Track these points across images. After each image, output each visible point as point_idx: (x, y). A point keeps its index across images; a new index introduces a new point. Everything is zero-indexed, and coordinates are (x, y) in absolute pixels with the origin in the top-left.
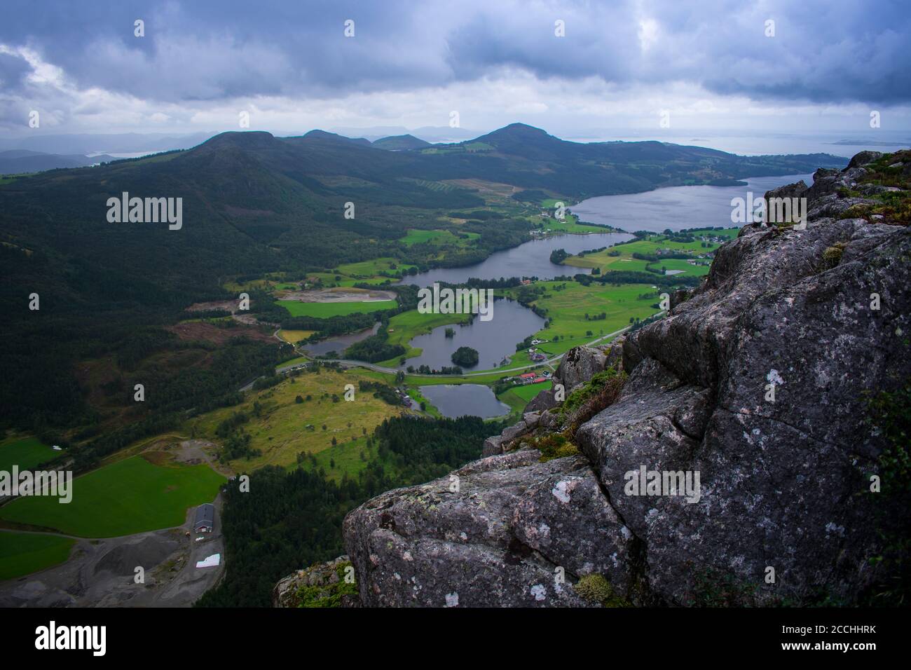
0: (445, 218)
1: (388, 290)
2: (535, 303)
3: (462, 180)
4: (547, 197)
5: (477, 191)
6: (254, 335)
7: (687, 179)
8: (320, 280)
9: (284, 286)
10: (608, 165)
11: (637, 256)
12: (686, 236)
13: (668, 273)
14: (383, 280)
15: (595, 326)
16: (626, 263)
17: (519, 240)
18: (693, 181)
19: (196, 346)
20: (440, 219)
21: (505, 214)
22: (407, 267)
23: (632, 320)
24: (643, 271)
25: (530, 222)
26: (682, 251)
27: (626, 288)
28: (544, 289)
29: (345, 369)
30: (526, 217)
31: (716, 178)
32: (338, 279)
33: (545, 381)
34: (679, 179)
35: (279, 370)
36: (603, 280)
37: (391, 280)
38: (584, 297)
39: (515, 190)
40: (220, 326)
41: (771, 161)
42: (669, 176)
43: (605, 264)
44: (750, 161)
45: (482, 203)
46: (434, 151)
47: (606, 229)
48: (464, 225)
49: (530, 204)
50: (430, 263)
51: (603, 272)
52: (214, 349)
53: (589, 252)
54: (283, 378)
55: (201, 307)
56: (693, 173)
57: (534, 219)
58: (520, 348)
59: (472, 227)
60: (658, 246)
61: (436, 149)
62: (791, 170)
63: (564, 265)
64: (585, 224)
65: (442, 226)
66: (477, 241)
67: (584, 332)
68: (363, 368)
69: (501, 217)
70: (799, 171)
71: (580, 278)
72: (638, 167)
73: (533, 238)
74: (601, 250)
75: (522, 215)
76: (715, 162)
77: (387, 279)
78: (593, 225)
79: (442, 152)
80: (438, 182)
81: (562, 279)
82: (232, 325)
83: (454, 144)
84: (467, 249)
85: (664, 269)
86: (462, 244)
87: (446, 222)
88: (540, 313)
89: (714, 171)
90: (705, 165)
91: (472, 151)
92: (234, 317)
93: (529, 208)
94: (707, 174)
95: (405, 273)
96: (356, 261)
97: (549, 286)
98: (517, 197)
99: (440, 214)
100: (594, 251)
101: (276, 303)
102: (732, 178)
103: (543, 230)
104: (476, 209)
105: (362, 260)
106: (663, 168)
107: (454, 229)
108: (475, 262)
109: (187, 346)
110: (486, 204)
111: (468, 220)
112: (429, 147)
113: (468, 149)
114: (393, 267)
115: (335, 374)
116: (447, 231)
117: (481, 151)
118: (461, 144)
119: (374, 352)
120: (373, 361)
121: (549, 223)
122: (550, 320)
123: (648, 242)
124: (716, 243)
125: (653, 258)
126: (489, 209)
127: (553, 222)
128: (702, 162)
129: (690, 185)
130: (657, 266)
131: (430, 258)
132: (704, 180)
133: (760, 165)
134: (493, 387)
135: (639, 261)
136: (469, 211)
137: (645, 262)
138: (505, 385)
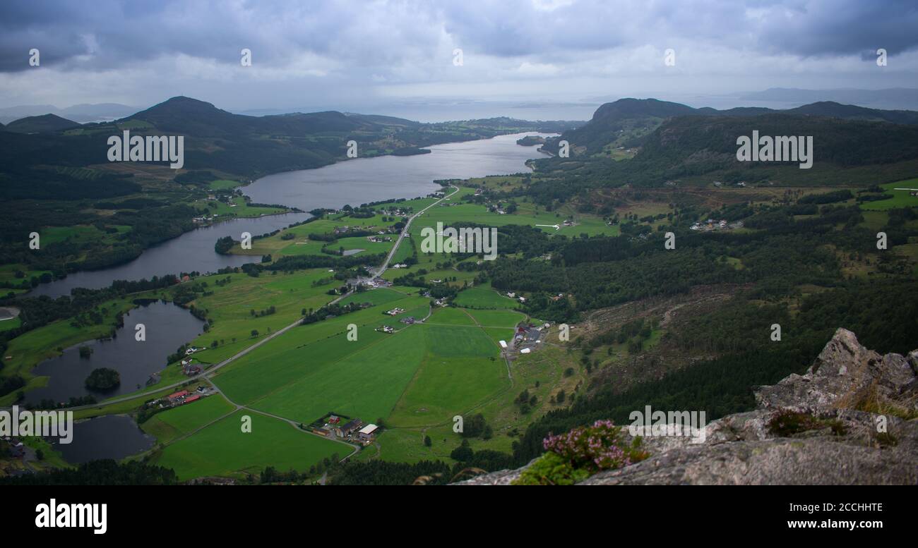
0: (89, 211)
1: (10, 305)
2: (194, 303)
3: (115, 164)
4: (216, 178)
5: (131, 175)
7: (368, 149)
10: (284, 139)
11: (313, 237)
12: (366, 211)
13: (346, 253)
14: (5, 293)
15: (262, 324)
16: (301, 246)
17: (180, 230)
18: (375, 152)
20: (83, 212)
21: (165, 200)
22: (38, 274)
23: (304, 312)
24: (319, 254)
25: (193, 208)
26: (362, 228)
27: (299, 274)
28: (205, 285)
30: (189, 202)
31: (399, 147)
33: (200, 398)
36: (275, 268)
37: (16, 292)
38: (252, 291)
41: (454, 127)
43: (278, 248)
44: (433, 127)
45: (137, 189)
46: (79, 132)
47: (281, 209)
48: (113, 218)
49: (195, 187)
50: (68, 266)
51: (275, 259)
53: (260, 237)
56: (375, 143)
57: (197, 204)
58: (173, 360)
59: (122, 218)
60: (336, 224)
61: (84, 130)
62: (473, 135)
63: (231, 254)
64: (257, 205)
65: (85, 220)
66: (128, 235)
67: (249, 331)
69: (159, 204)
70: (481, 136)
71: (251, 270)
72: (316, 139)
73: (196, 227)
74: (273, 234)
75: (184, 201)
76: (398, 131)
78: (266, 206)
79: (89, 133)
80: (84, 168)
81: (227, 271)
83: (105, 123)
84: (115, 245)
85: (342, 249)
86: (110, 240)
87: (91, 215)
88: (199, 315)
89: (396, 140)
90: (387, 134)
93: (194, 192)
94: (391, 144)
95: (34, 281)
97: (211, 281)
98: (179, 180)
99: (84, 206)
100: (266, 236)
102: (414, 146)
103: (208, 216)
104: (130, 197)
106: (342, 140)
107: (99, 222)
108: (126, 260)
110: (143, 190)
111: (119, 211)
112: (73, 128)
114: (20, 275)
116: (92, 226)
117: (137, 130)
121: (216, 208)
122: (211, 321)
123: (325, 221)
124: (398, 217)
125: (330, 239)
126: (147, 196)
127: (221, 205)
128: (384, 131)
129: (372, 156)
130: (335, 247)
131: (68, 260)
132: (387, 150)
133: (442, 132)
134: (136, 416)
135: (315, 243)
136: (121, 200)
137: (321, 243)
138: (149, 412)
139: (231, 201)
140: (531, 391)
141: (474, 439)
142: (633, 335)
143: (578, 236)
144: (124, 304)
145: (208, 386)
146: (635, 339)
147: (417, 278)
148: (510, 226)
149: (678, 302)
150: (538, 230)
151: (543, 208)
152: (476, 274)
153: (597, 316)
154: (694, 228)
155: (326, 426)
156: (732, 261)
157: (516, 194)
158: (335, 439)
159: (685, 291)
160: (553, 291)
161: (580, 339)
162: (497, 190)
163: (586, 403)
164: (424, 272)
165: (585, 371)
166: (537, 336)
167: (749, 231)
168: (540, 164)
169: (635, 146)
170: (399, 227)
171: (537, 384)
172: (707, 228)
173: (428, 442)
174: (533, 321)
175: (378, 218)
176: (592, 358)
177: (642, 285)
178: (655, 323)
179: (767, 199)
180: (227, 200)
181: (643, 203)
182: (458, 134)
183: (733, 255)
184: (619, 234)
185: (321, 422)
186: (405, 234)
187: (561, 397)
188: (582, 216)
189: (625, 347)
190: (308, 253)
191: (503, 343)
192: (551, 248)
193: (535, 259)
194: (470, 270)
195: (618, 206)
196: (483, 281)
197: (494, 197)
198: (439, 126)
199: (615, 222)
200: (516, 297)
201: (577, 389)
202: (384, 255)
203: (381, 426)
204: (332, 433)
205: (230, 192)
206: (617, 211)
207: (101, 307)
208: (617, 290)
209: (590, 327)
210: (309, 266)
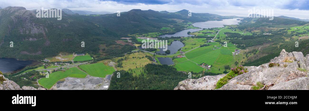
0: (169, 25)
1: (156, 38)
2: (183, 41)
3: (174, 19)
4: (189, 22)
5: (176, 21)
6: (130, 44)
8: (145, 35)
9: (138, 36)
10: (200, 17)
11: (203, 33)
12: (212, 29)
13: (208, 36)
14: (156, 36)
15: (193, 46)
16: (201, 34)
17: (182, 30)
19: (119, 45)
21: (180, 25)
22: (161, 34)
23: (200, 45)
24: (204, 36)
26: (211, 32)
27: (200, 39)
28: (185, 39)
29: (145, 52)
30: (184, 25)
32: (148, 35)
33: (182, 57)
35: (133, 51)
36: (196, 37)
37: (158, 36)
38: (192, 40)
39: (183, 21)
40: (125, 42)
42: (210, 19)
43: (197, 34)
45: (177, 23)
46: (169, 14)
47: (198, 28)
48: (172, 27)
49: (185, 23)
50: (165, 33)
51: (196, 36)
52: (122, 46)
53: (194, 32)
54: (132, 53)
55: (123, 38)
57: (186, 26)
58: (179, 50)
59: (174, 27)
60: (206, 31)
63: (189, 34)
64: (194, 27)
65: (168, 27)
66: (175, 30)
67: (191, 47)
68: (148, 52)
71: (192, 37)
72: (205, 17)
73: (185, 29)
74: (197, 32)
76: (218, 17)
77: (157, 36)
79: (171, 14)
80: (169, 19)
81: (189, 37)
82: (127, 42)
83: (173, 13)
84: (172, 31)
85: (207, 35)
86: (172, 30)
88: (184, 43)
92: (128, 40)
95: (160, 35)
96: (152, 32)
97: (186, 38)
98: (183, 22)
100: (196, 32)
101: (136, 39)
102: (220, 19)
104: (175, 24)
105: (153, 32)
108: (173, 33)
109: (118, 45)
113: (175, 13)
114: (158, 34)
115: (142, 53)
116: (169, 28)
119: (150, 50)
120: (150, 51)
121: (188, 27)
122: (185, 45)
123: (205, 30)
124: (217, 31)
125: (206, 33)
126: (178, 24)
128: (216, 17)
129: (213, 20)
130: (206, 35)
131: (165, 32)
132: (216, 20)
134: (172, 58)
135: (203, 34)
136: (174, 24)
137: (204, 34)
138: (174, 58)
140: (237, 61)
141: (227, 70)
142: (254, 51)
143: (246, 35)
144: (173, 40)
145: (184, 55)
146: (255, 52)
147: (219, 41)
148: (235, 33)
149: (261, 46)
150: (239, 34)
151: (240, 30)
152: (229, 41)
153: (249, 48)
154: (264, 34)
155: (202, 65)
156: (269, 39)
157: (236, 28)
158: (203, 68)
159: (262, 44)
160: (242, 44)
161: (246, 52)
162: (233, 27)
163: (247, 63)
164: (220, 40)
165: (246, 58)
166: (239, 51)
167: (272, 35)
168: (240, 23)
169: (255, 21)
170: (217, 32)
171: (238, 60)
172: (266, 34)
173: (219, 70)
174: (238, 49)
175: (214, 30)
176: (248, 55)
177: (256, 43)
178: (258, 50)
179: (274, 30)
181: (256, 30)
182: (227, 18)
183: (270, 38)
184: (252, 35)
185: (201, 64)
186: (218, 33)
187: (242, 62)
188: (246, 32)
189: (253, 53)
190: (202, 35)
191: (233, 53)
192: (241, 37)
193: (239, 39)
194: (228, 40)
195: (252, 30)
196: (230, 42)
197: (232, 28)
198: (224, 16)
199: (252, 33)
200: (235, 45)
201: (245, 61)
202: (214, 37)
203: (212, 66)
204: (203, 66)
205: (190, 25)
206: (252, 31)
207: (169, 40)
208: (252, 44)
209: (247, 50)
210: (202, 37)
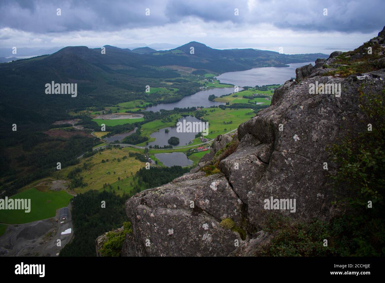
0: (163, 82)
1: (140, 113)
2: (202, 117)
3: (171, 66)
4: (207, 73)
5: (177, 70)
6: (83, 134)
7: (265, 64)
8: (111, 110)
9: (95, 113)
10: (232, 59)
11: (245, 97)
12: (264, 88)
13: (257, 104)
14: (138, 109)
15: (228, 127)
16: (240, 100)
17: (195, 91)
18: (267, 65)
19: (57, 140)
20: (161, 83)
21: (189, 80)
22: (148, 104)
24: (248, 103)
25: (200, 83)
26: (263, 95)
27: (240, 110)
28: (206, 111)
29: (123, 147)
30: (198, 81)
31: (277, 64)
32: (118, 109)
33: (208, 150)
34: (261, 64)
35: (94, 149)
36: (231, 107)
37: (141, 109)
38: (223, 115)
39: (193, 70)
40: (68, 131)
41: (299, 56)
42: (257, 63)
43: (231, 100)
44: (291, 56)
45: (179, 75)
46: (158, 54)
48: (172, 85)
49: (200, 76)
50: (158, 101)
51: (231, 104)
52: (66, 141)
53: (224, 96)
54: (96, 152)
55: (59, 123)
56: (267, 62)
58: (197, 137)
59: (175, 86)
60: (253, 92)
61: (159, 53)
62: (307, 60)
63: (214, 101)
64: (223, 84)
65: (162, 86)
66: (178, 92)
67: (223, 129)
68: (130, 147)
69: (187, 81)
70: (311, 61)
71: (221, 107)
72: (244, 59)
73: (201, 90)
74: (230, 95)
75: (196, 80)
76: (276, 57)
78: (226, 84)
79: (162, 54)
80: (160, 67)
81: (213, 107)
82: (73, 130)
83: (167, 51)
84: (173, 95)
85: (256, 102)
86: (171, 93)
87: (164, 84)
89: (276, 61)
90: (272, 58)
91: (175, 54)
92: (74, 127)
93: (199, 77)
94: (273, 62)
95: (147, 106)
96: (126, 101)
97: (208, 110)
98: (194, 73)
99: (161, 81)
100: (227, 95)
101: (92, 120)
102: (283, 64)
103: (205, 87)
104: (177, 78)
105: (128, 101)
106: (255, 60)
107: (167, 87)
108: (177, 101)
109: (53, 140)
110: (181, 76)
111: (174, 83)
113: (173, 53)
114: (142, 104)
115: (118, 150)
116: (165, 88)
117: (178, 54)
118: (170, 51)
119: (135, 140)
120: (134, 144)
121: (208, 84)
123: (249, 91)
125: (251, 98)
126: (183, 78)
127: (209, 83)
128: (271, 57)
130: (253, 101)
131: (158, 99)
132: (271, 65)
133: (294, 58)
134: (186, 153)
135: (245, 99)
136: (174, 79)
137: (247, 100)
138: (191, 153)
139: (213, 82)
144: (179, 116)
175: (269, 91)
180: (211, 81)
190: (243, 102)
198: (293, 56)
205: (212, 78)
207: (171, 116)
210: (244, 107)
